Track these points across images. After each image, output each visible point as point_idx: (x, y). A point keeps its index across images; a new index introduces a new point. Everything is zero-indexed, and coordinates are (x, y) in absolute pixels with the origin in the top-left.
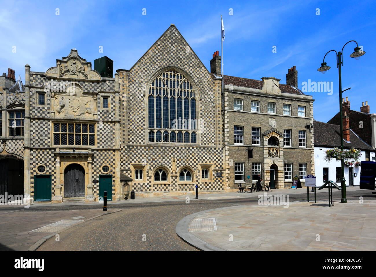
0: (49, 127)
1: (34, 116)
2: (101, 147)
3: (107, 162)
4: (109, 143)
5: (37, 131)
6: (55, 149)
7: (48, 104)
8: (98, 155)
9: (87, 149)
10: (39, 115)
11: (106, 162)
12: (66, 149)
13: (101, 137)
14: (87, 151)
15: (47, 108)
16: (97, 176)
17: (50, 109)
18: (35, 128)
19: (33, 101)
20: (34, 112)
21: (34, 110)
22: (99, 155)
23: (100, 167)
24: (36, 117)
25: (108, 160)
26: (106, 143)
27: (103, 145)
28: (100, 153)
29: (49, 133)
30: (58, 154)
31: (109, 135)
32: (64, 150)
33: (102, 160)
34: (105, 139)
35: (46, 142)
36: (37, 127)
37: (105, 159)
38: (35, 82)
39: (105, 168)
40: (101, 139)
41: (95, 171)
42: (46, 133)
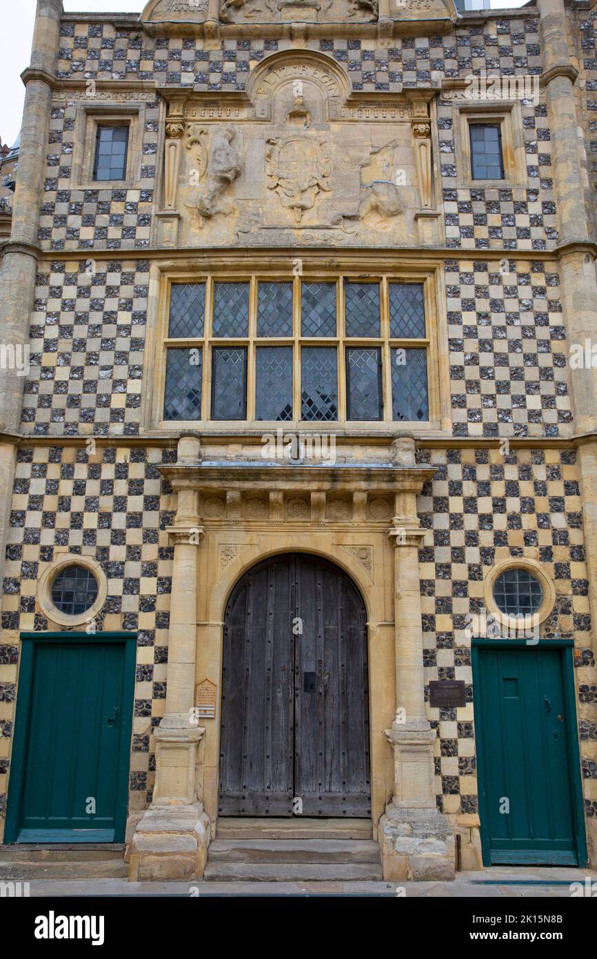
0: (139, 304)
1: (61, 243)
2: (475, 430)
3: (529, 538)
4: (534, 402)
5: (66, 331)
6: (168, 446)
7: (147, 172)
8: (456, 489)
9: (386, 441)
10: (87, 233)
11: (515, 538)
12: (244, 444)
13: (474, 360)
14: (383, 453)
15: (138, 192)
16: (459, 651)
17: (157, 195)
18: (58, 314)
19: (64, 161)
20: (62, 220)
21: (62, 208)
22: (469, 489)
23: (475, 573)
24: (72, 246)
25: (529, 521)
26: (508, 397)
27: (490, 416)
28: (470, 473)
29: (137, 344)
30: (187, 473)
31: (530, 346)
32: (233, 451)
33: (486, 520)
34: (502, 374)
35: (118, 401)
36: (68, 305)
37: (510, 518)
38: (83, 62)
39: (510, 588)
40: (472, 373)
41: (444, 605)
42: (123, 344)
